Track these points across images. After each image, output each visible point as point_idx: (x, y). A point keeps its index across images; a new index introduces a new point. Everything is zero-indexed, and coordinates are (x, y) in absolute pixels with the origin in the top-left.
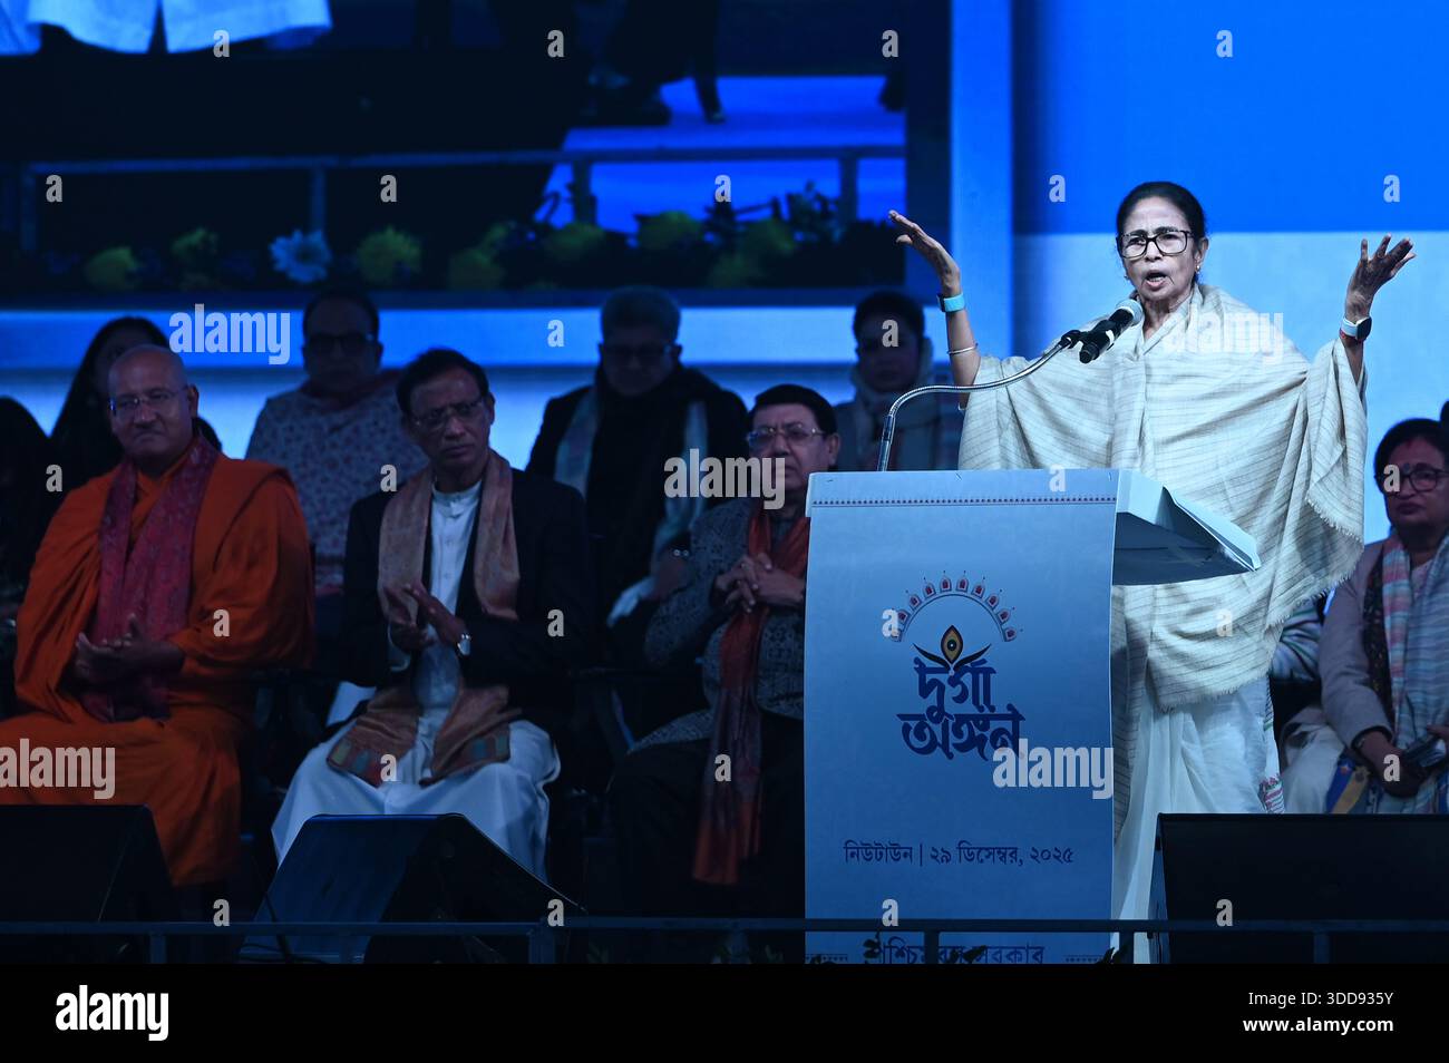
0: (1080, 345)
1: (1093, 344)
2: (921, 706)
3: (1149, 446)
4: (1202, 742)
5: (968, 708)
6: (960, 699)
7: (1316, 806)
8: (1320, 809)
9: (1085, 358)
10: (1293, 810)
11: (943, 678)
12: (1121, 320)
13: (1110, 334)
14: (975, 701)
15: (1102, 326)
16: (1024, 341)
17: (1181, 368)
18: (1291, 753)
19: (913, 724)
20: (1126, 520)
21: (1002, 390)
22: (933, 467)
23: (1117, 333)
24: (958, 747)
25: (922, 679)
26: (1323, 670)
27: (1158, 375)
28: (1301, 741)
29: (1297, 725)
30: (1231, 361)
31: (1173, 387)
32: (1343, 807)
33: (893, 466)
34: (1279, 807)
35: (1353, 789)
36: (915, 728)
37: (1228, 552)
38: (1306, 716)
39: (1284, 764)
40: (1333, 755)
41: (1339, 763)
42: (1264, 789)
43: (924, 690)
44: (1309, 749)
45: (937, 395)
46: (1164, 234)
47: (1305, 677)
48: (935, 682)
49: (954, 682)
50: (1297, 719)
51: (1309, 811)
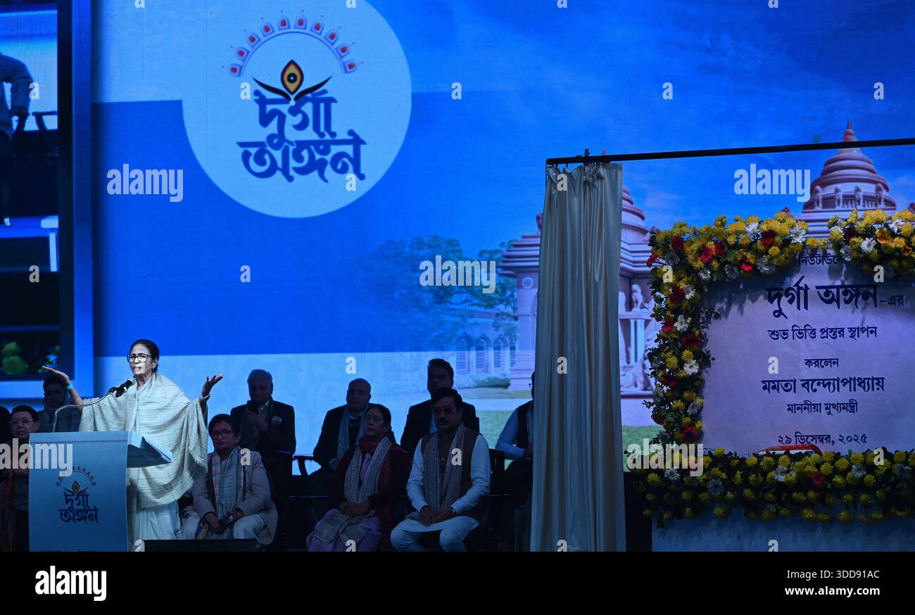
0: (116, 392)
1: (120, 391)
2: (66, 507)
3: (137, 426)
4: (157, 518)
5: (81, 507)
6: (79, 504)
7: (192, 537)
8: (193, 538)
9: (117, 396)
10: (184, 538)
11: (73, 498)
12: (129, 384)
13: (125, 388)
14: (83, 505)
15: (123, 386)
16: (98, 393)
17: (150, 400)
18: (183, 520)
19: (64, 512)
20: (131, 447)
21: (91, 407)
22: (69, 430)
23: (127, 388)
24: (78, 520)
25: (66, 498)
26: (194, 494)
27: (141, 402)
28: (187, 516)
29: (186, 511)
30: (165, 398)
31: (146, 406)
32: (200, 537)
33: (56, 431)
34: (180, 538)
35: (204, 532)
36: (64, 513)
37: (164, 457)
38: (188, 509)
39: (182, 524)
40: (198, 521)
41: (199, 523)
42: (176, 532)
43: (67, 501)
44: (190, 519)
45: (70, 408)
46: (140, 355)
47: (188, 496)
48: (70, 499)
49: (77, 499)
50: (185, 509)
51: (190, 538)
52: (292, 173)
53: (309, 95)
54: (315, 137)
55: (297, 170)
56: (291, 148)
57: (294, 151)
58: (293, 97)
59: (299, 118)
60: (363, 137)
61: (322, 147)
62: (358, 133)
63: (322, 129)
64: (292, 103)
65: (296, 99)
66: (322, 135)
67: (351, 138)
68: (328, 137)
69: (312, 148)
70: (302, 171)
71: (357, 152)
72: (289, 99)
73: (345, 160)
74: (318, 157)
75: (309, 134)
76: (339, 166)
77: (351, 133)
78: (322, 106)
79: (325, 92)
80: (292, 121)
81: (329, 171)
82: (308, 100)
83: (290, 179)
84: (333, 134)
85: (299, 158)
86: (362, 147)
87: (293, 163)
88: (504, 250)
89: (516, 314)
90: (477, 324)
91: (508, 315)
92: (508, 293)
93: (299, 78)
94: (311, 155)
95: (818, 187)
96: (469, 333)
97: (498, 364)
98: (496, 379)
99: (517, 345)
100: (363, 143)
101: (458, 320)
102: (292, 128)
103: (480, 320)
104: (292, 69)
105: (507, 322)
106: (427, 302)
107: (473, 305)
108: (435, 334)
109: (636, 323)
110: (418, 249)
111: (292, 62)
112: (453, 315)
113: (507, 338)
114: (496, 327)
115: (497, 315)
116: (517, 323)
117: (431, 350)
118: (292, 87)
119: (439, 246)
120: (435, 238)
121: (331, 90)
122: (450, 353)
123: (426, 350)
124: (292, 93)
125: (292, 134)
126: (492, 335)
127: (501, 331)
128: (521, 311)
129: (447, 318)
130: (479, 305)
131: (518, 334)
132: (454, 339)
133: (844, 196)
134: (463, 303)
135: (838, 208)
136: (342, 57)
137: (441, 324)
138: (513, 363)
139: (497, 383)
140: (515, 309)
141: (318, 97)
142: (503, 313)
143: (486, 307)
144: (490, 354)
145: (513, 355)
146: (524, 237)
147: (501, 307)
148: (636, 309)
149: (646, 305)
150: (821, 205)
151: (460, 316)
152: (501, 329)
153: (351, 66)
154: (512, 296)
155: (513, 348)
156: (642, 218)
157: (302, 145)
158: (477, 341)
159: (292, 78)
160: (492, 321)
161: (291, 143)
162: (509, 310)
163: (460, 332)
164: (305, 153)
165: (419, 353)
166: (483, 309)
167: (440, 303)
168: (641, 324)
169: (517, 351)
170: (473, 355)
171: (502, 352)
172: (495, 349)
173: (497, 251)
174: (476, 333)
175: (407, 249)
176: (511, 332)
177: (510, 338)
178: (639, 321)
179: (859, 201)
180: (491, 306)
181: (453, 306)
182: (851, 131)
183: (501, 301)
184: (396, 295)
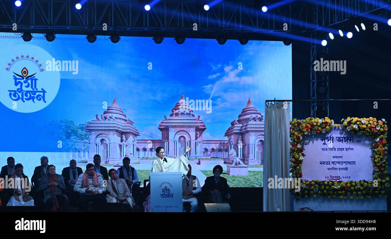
52: (24, 100)
53: (30, 78)
54: (32, 90)
55: (26, 99)
56: (24, 93)
57: (25, 93)
58: (25, 78)
59: (27, 84)
60: (46, 91)
61: (33, 93)
62: (44, 89)
63: (34, 88)
64: (25, 80)
65: (26, 79)
66: (33, 89)
67: (42, 90)
68: (35, 90)
69: (31, 93)
70: (27, 99)
71: (44, 94)
72: (24, 78)
73: (40, 97)
74: (32, 95)
75: (30, 89)
76: (39, 98)
77: (42, 89)
78: (34, 81)
79: (35, 77)
80: (24, 85)
81: (35, 100)
82: (29, 79)
83: (24, 102)
84: (37, 89)
85: (27, 96)
86: (46, 93)
87: (25, 97)
88: (86, 124)
89: (90, 142)
90: (78, 145)
91: (88, 143)
92: (88, 136)
93: (27, 73)
94: (30, 95)
95: (174, 110)
96: (76, 147)
97: (84, 156)
98: (83, 160)
99: (90, 151)
100: (46, 92)
101: (73, 143)
102: (25, 87)
103: (80, 144)
104: (25, 70)
105: (87, 144)
106: (64, 138)
107: (77, 139)
108: (66, 147)
109: (123, 146)
110: (62, 123)
111: (25, 68)
112: (71, 142)
113: (87, 149)
114: (84, 146)
115: (84, 142)
116: (90, 145)
117: (65, 152)
118: (25, 75)
119: (68, 123)
120: (67, 120)
121: (36, 76)
122: (71, 153)
123: (63, 152)
124: (25, 77)
125: (24, 89)
126: (83, 148)
127: (85, 147)
128: (91, 142)
129: (70, 143)
130: (79, 139)
131: (90, 148)
132: (72, 149)
133: (181, 113)
134: (74, 139)
135: (179, 116)
136: (40, 67)
137: (68, 145)
138: (88, 156)
139: (84, 161)
140: (89, 141)
141: (32, 78)
142: (86, 142)
143: (81, 140)
144: (82, 153)
145: (88, 154)
146: (92, 121)
147: (85, 140)
148: (124, 142)
149: (126, 141)
150: (175, 115)
151: (74, 142)
152: (85, 146)
153: (43, 70)
154: (88, 137)
155: (88, 152)
156: (126, 117)
157: (27, 92)
158: (78, 150)
159: (25, 72)
160: (83, 144)
161: (24, 91)
162: (88, 141)
163: (73, 147)
164: (28, 94)
165: (61, 153)
166: (80, 141)
167: (68, 139)
168: (125, 146)
169: (90, 153)
170: (77, 153)
171: (85, 153)
172: (83, 152)
173: (84, 124)
174: (78, 147)
175: (58, 123)
176: (88, 147)
177: (88, 149)
178: (124, 145)
179: (185, 115)
180: (83, 140)
181: (71, 140)
182: (183, 95)
183: (85, 139)
184: (55, 136)
